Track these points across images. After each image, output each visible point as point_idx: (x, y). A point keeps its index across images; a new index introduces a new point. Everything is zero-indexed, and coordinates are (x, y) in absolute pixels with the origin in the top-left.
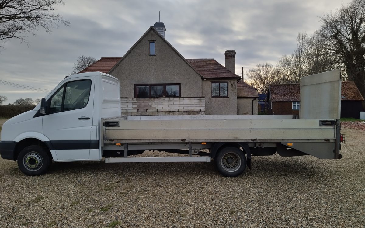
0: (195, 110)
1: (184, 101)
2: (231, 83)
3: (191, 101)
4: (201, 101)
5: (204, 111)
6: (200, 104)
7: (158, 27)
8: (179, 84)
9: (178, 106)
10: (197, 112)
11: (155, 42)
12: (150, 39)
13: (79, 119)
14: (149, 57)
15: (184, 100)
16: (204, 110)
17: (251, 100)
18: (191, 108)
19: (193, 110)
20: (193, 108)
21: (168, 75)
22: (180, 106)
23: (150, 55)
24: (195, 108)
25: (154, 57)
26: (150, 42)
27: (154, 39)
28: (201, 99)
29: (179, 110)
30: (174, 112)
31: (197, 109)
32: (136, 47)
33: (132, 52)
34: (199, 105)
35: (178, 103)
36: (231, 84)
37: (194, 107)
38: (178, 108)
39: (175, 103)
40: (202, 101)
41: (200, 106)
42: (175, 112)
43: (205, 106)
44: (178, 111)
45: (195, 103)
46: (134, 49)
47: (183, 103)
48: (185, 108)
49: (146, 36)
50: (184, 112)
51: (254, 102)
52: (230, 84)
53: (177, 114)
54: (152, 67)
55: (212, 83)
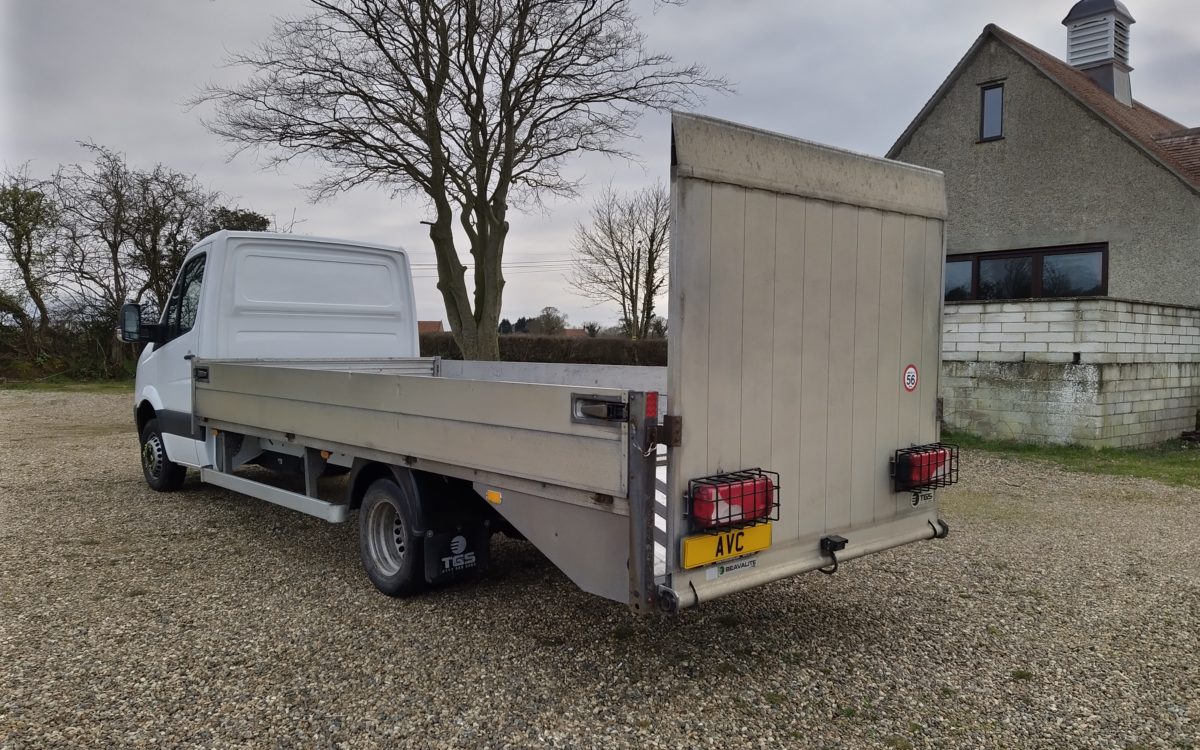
0: (1052, 358)
1: (1003, 318)
3: (1033, 317)
4: (1079, 318)
5: (1096, 364)
6: (1075, 332)
7: (1085, 17)
8: (1102, 247)
9: (976, 338)
10: (1061, 367)
11: (1002, 85)
12: (985, 78)
14: (978, 146)
16: (1095, 358)
18: (1035, 348)
19: (1041, 358)
20: (1042, 348)
21: (1053, 212)
22: (986, 338)
23: (982, 141)
24: (1052, 347)
25: (996, 145)
26: (984, 89)
27: (998, 74)
28: (1083, 305)
29: (982, 357)
30: (959, 364)
31: (1061, 351)
32: (929, 118)
33: (915, 138)
34: (1069, 337)
35: (977, 328)
37: (1048, 343)
38: (977, 347)
39: (963, 327)
40: (1087, 315)
41: (1078, 339)
42: (962, 362)
44: (977, 361)
45: (1054, 328)
46: (920, 129)
47: (997, 328)
48: (1007, 348)
49: (970, 70)
50: (1002, 364)
53: (971, 374)
54: (986, 188)
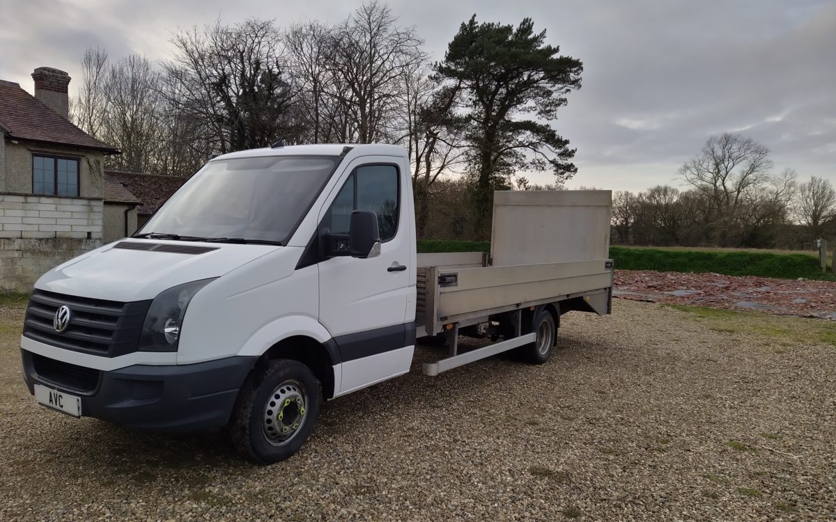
0: (75, 235)
1: (40, 207)
2: (89, 163)
3: (62, 208)
4: (91, 210)
5: (100, 239)
6: (88, 219)
9: (19, 221)
10: (80, 241)
13: (390, 270)
15: (39, 203)
16: (100, 235)
17: (122, 210)
18: (63, 229)
19: (68, 235)
20: (68, 229)
22: (26, 221)
24: (74, 228)
28: (93, 203)
29: (24, 235)
30: (7, 241)
31: (80, 231)
34: (85, 222)
35: (20, 213)
36: (88, 166)
37: (71, 226)
38: (20, 228)
39: (8, 213)
40: (96, 209)
41: (90, 223)
42: (9, 239)
43: (104, 227)
44: (21, 238)
45: (75, 216)
47: (36, 214)
48: (43, 228)
50: (41, 240)
51: (129, 214)
52: (84, 164)
53: (17, 247)
55: (34, 155)
